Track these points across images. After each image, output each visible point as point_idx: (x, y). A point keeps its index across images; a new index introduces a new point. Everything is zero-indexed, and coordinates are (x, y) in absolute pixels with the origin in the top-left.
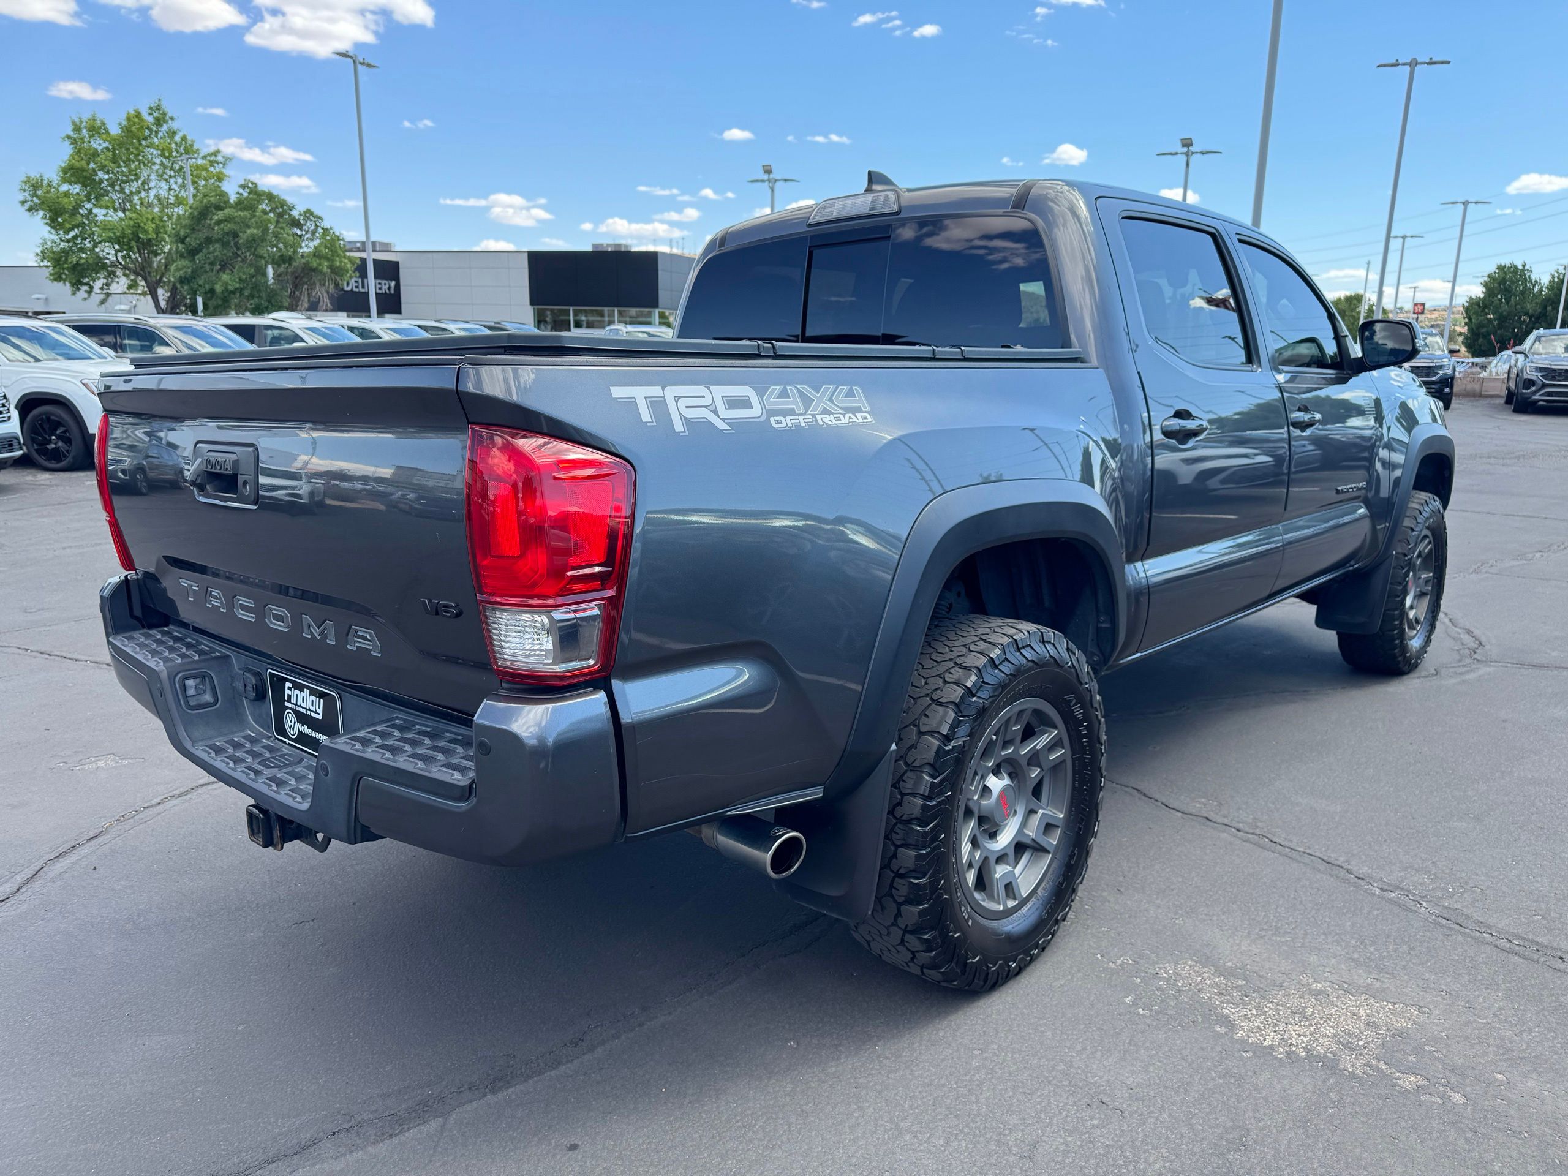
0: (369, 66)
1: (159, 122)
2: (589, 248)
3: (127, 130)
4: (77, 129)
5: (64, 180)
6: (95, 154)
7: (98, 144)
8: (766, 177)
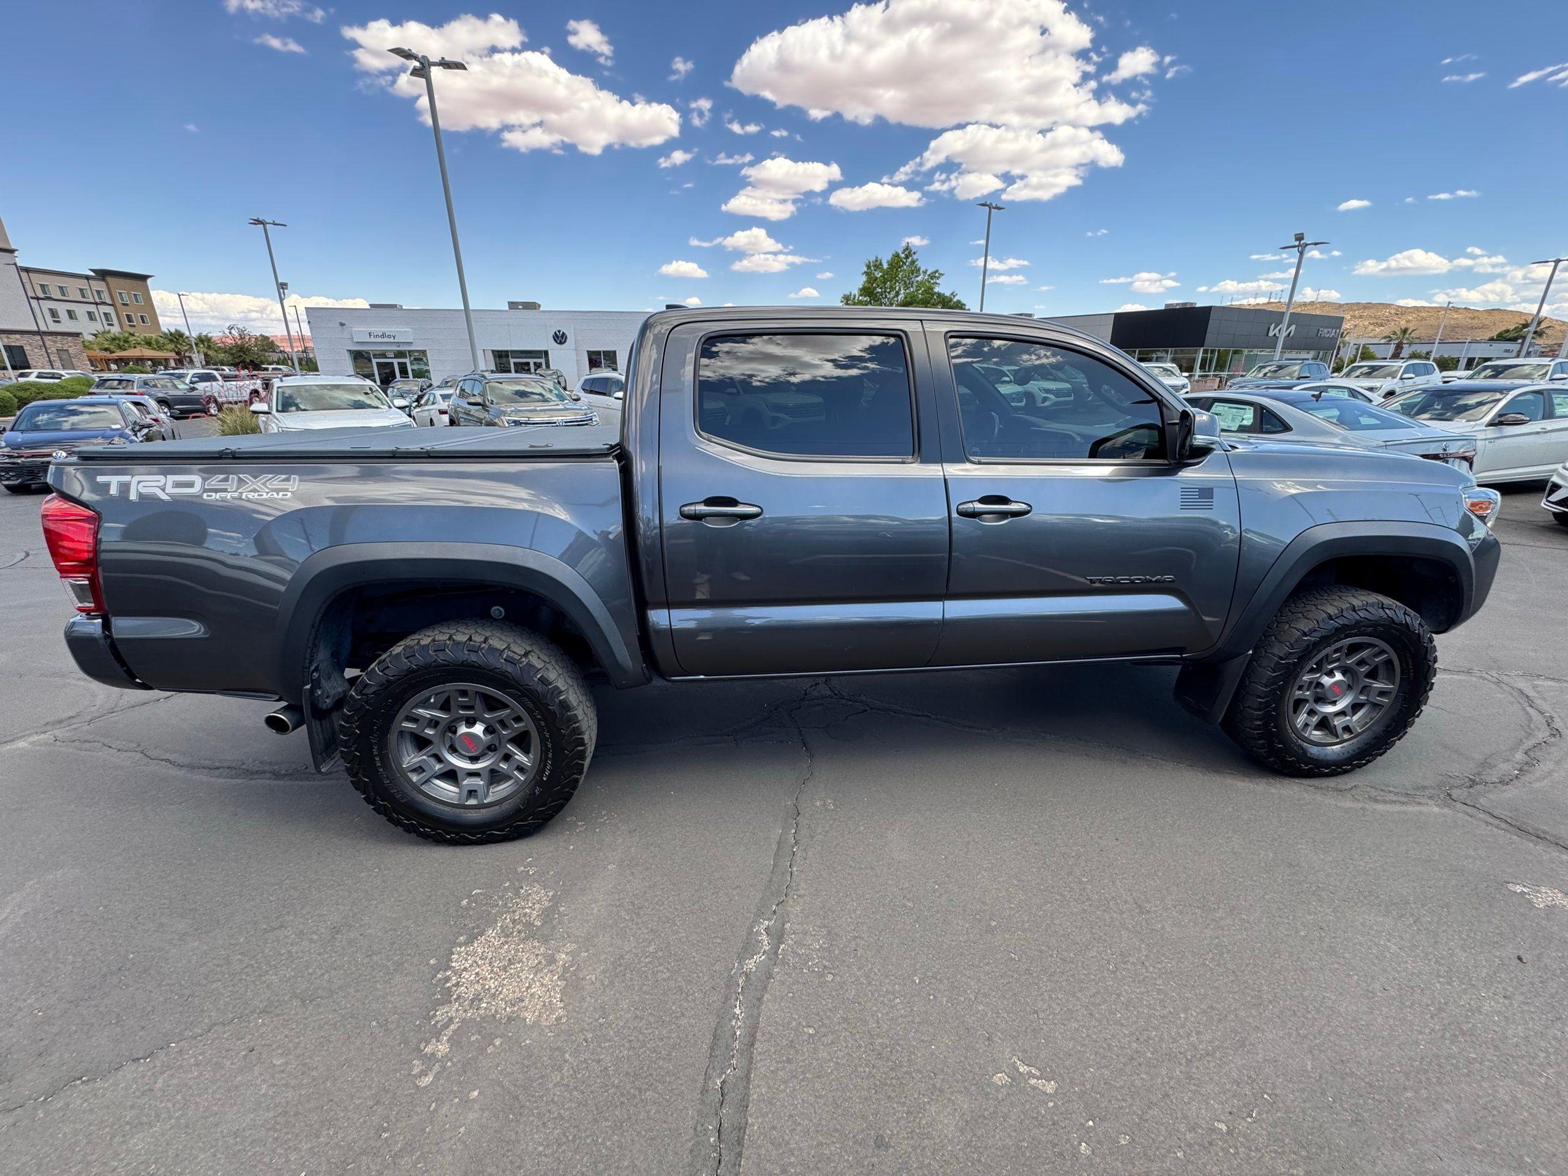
0: (999, 208)
1: (907, 257)
2: (1163, 308)
3: (891, 264)
4: (869, 267)
5: (861, 295)
6: (876, 279)
7: (878, 275)
8: (1297, 243)
